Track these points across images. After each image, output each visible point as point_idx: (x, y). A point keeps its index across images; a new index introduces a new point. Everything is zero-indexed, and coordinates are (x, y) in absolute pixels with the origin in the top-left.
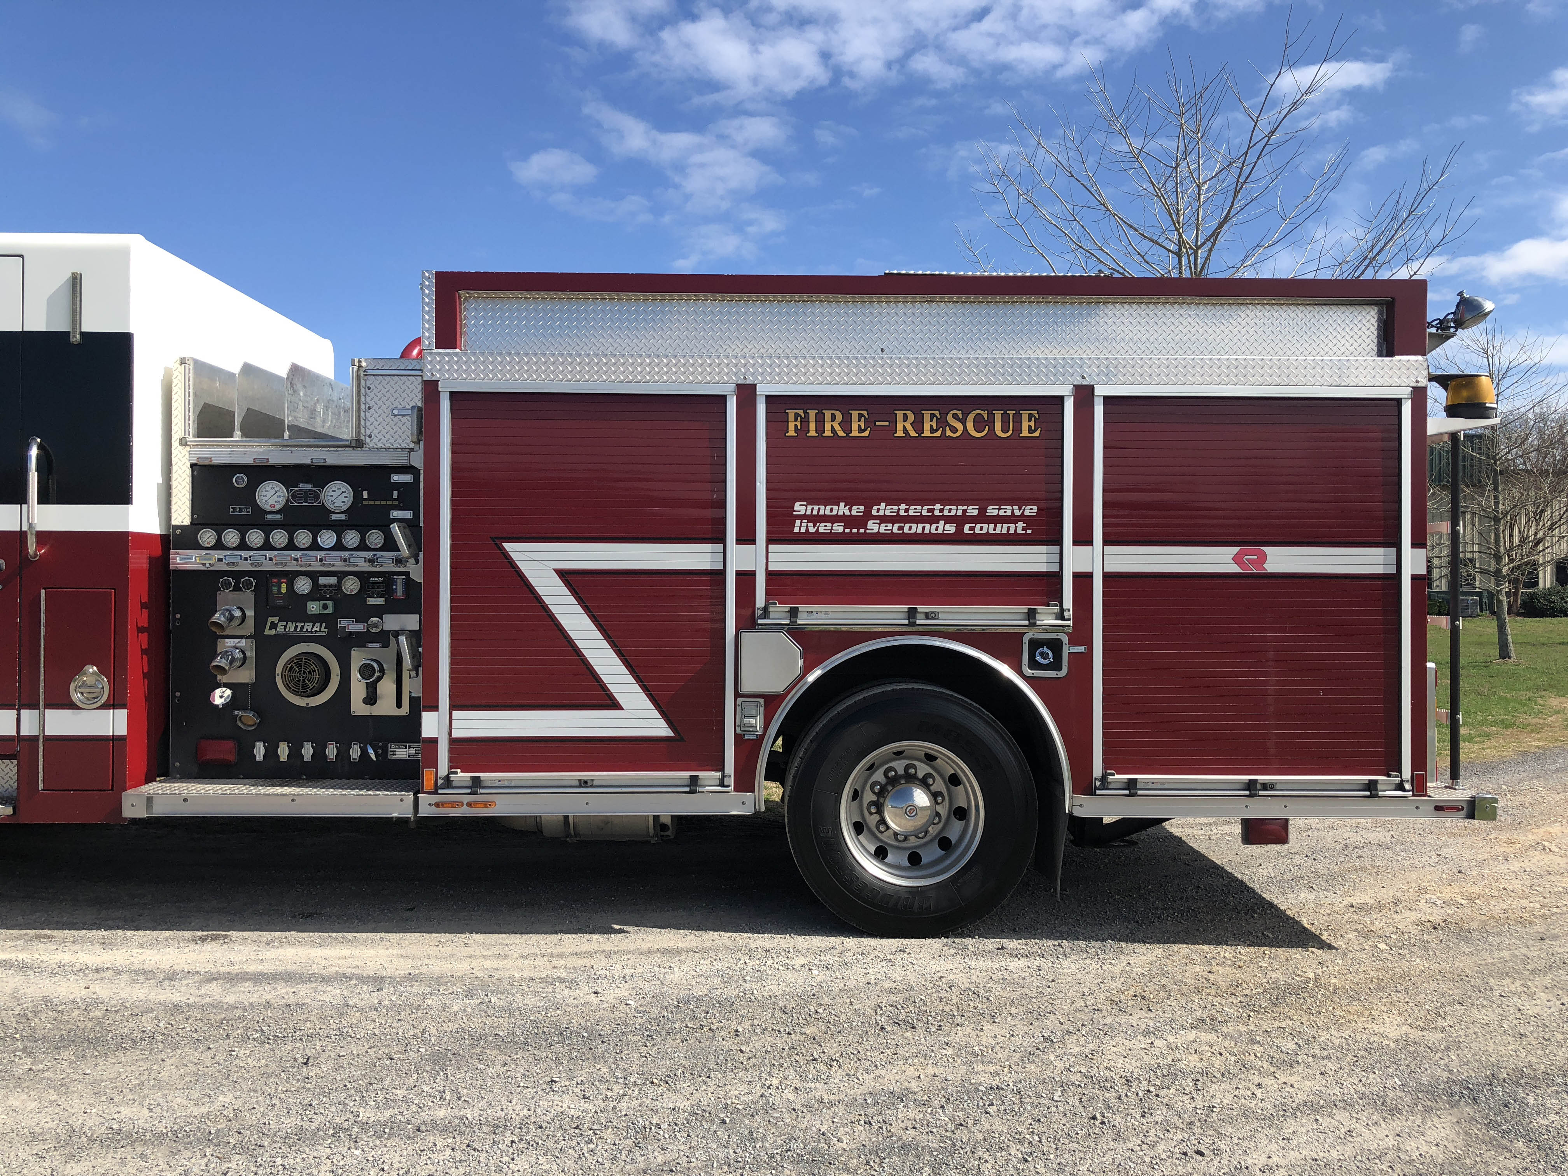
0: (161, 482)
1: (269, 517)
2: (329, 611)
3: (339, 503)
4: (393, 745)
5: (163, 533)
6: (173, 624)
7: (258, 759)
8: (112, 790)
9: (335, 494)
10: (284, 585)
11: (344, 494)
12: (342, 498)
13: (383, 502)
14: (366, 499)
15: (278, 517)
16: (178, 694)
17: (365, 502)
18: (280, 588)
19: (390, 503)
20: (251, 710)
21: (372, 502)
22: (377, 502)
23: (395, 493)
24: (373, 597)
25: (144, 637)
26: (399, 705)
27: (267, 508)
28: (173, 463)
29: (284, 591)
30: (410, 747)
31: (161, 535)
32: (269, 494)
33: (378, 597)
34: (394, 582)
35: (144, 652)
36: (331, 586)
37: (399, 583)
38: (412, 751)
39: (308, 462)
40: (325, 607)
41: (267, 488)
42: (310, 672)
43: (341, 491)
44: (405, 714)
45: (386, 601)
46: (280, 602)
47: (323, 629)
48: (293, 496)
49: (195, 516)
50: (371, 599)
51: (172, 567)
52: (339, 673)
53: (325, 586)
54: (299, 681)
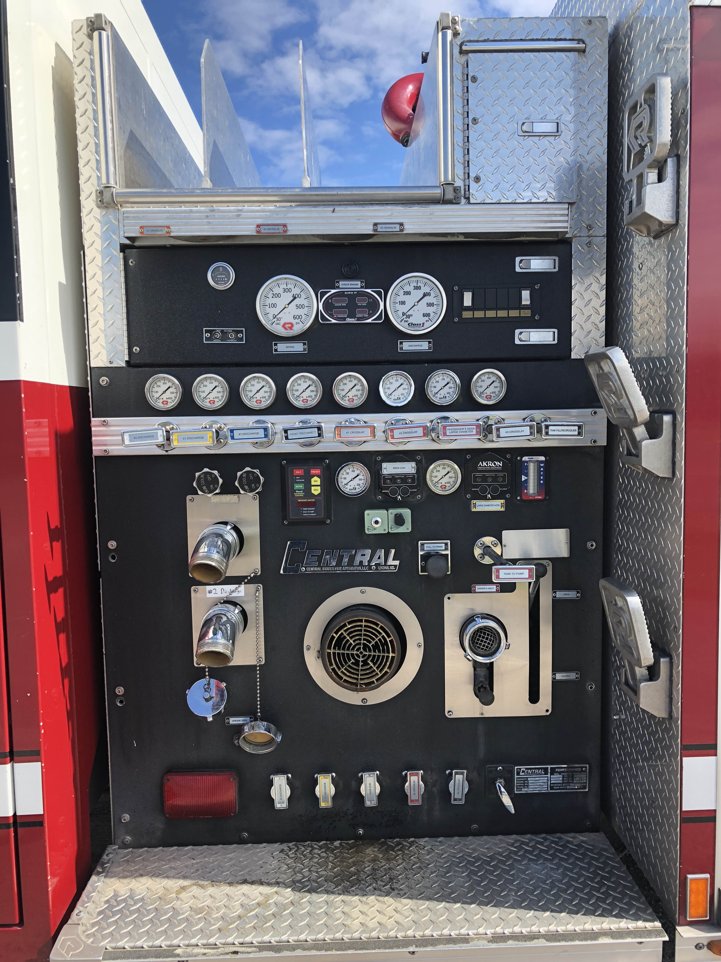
0: (64, 281)
1: (282, 348)
2: (407, 528)
3: (417, 318)
4: (523, 768)
5: (74, 384)
6: (104, 560)
7: (278, 806)
8: (21, 923)
9: (410, 300)
10: (316, 481)
11: (427, 299)
12: (422, 307)
13: (502, 314)
14: (468, 309)
15: (298, 347)
16: (120, 691)
17: (467, 315)
18: (308, 486)
19: (514, 313)
20: (262, 720)
21: (479, 314)
22: (491, 314)
23: (526, 295)
24: (485, 498)
25: (58, 597)
26: (534, 697)
27: (278, 329)
28: (86, 244)
29: (316, 491)
30: (553, 771)
31: (71, 387)
32: (281, 302)
33: (494, 498)
34: (523, 469)
35: (60, 627)
36: (404, 478)
37: (532, 468)
38: (557, 778)
39: (368, 229)
40: (399, 520)
41: (277, 290)
42: (376, 647)
43: (420, 293)
44: (544, 713)
45: (507, 505)
46: (309, 513)
47: (391, 562)
48: (328, 306)
49: (136, 349)
50: (478, 502)
51: (97, 450)
52: (421, 640)
53: (393, 478)
54: (357, 663)
